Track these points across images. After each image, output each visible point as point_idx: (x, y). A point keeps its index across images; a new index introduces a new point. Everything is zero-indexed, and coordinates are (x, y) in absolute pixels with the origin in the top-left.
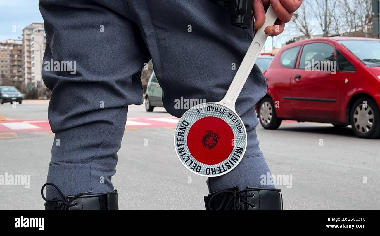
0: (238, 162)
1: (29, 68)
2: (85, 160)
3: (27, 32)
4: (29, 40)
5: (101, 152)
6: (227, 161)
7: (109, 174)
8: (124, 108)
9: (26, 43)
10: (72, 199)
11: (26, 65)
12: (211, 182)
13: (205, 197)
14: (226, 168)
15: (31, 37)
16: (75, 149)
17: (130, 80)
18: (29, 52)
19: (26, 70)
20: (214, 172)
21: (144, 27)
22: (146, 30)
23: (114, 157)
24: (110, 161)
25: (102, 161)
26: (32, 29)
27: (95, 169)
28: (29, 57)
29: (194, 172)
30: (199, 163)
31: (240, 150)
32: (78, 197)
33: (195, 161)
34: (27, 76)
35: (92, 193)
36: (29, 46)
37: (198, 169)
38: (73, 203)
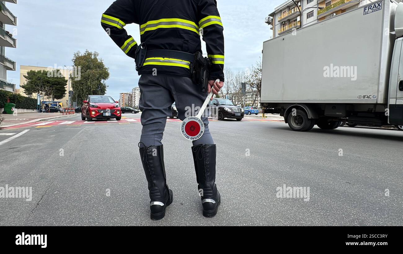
0: (201, 136)
1: (134, 102)
2: (153, 135)
3: (134, 90)
4: (134, 93)
5: (158, 132)
6: (198, 135)
7: (161, 139)
8: (166, 118)
9: (133, 93)
10: (148, 147)
11: (133, 100)
12: (193, 142)
13: (192, 147)
14: (197, 138)
15: (135, 92)
16: (150, 131)
17: (168, 109)
18: (134, 96)
19: (133, 102)
20: (193, 139)
21: (173, 91)
22: (173, 93)
23: (162, 134)
24: (161, 135)
25: (158, 135)
26: (135, 89)
27: (156, 137)
28: (134, 98)
29: (187, 138)
30: (188, 136)
31: (202, 132)
32: (150, 147)
33: (187, 135)
34: (133, 104)
35: (155, 145)
36: (134, 94)
37: (188, 138)
38: (149, 149)
